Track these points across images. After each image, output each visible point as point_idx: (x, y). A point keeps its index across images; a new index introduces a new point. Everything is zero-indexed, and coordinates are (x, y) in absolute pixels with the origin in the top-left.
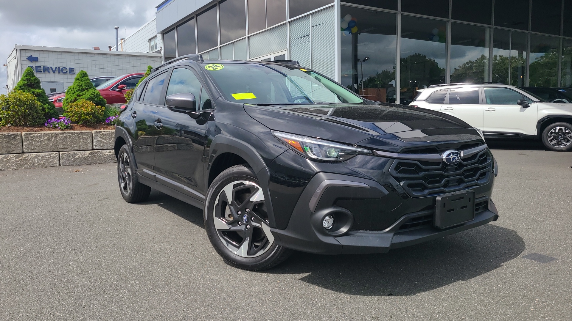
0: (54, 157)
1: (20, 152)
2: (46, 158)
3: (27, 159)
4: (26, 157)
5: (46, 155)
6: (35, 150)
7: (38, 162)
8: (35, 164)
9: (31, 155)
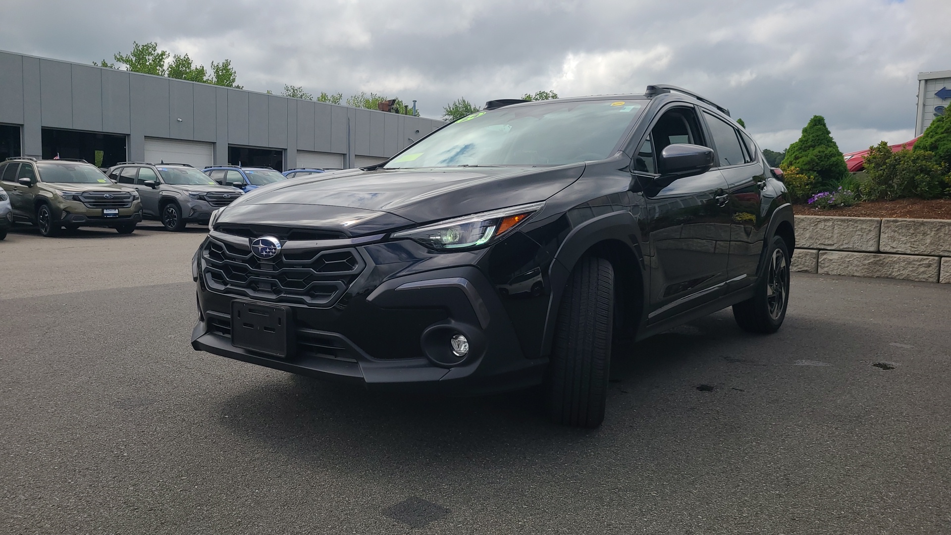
0: (929, 266)
1: (872, 249)
2: (913, 266)
3: (882, 264)
4: (880, 260)
5: (914, 260)
6: (899, 250)
7: (899, 270)
8: (893, 274)
9: (889, 257)
